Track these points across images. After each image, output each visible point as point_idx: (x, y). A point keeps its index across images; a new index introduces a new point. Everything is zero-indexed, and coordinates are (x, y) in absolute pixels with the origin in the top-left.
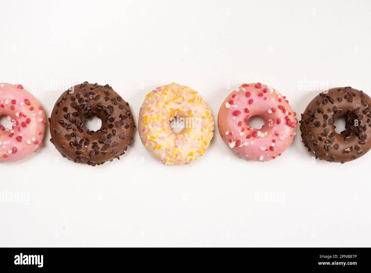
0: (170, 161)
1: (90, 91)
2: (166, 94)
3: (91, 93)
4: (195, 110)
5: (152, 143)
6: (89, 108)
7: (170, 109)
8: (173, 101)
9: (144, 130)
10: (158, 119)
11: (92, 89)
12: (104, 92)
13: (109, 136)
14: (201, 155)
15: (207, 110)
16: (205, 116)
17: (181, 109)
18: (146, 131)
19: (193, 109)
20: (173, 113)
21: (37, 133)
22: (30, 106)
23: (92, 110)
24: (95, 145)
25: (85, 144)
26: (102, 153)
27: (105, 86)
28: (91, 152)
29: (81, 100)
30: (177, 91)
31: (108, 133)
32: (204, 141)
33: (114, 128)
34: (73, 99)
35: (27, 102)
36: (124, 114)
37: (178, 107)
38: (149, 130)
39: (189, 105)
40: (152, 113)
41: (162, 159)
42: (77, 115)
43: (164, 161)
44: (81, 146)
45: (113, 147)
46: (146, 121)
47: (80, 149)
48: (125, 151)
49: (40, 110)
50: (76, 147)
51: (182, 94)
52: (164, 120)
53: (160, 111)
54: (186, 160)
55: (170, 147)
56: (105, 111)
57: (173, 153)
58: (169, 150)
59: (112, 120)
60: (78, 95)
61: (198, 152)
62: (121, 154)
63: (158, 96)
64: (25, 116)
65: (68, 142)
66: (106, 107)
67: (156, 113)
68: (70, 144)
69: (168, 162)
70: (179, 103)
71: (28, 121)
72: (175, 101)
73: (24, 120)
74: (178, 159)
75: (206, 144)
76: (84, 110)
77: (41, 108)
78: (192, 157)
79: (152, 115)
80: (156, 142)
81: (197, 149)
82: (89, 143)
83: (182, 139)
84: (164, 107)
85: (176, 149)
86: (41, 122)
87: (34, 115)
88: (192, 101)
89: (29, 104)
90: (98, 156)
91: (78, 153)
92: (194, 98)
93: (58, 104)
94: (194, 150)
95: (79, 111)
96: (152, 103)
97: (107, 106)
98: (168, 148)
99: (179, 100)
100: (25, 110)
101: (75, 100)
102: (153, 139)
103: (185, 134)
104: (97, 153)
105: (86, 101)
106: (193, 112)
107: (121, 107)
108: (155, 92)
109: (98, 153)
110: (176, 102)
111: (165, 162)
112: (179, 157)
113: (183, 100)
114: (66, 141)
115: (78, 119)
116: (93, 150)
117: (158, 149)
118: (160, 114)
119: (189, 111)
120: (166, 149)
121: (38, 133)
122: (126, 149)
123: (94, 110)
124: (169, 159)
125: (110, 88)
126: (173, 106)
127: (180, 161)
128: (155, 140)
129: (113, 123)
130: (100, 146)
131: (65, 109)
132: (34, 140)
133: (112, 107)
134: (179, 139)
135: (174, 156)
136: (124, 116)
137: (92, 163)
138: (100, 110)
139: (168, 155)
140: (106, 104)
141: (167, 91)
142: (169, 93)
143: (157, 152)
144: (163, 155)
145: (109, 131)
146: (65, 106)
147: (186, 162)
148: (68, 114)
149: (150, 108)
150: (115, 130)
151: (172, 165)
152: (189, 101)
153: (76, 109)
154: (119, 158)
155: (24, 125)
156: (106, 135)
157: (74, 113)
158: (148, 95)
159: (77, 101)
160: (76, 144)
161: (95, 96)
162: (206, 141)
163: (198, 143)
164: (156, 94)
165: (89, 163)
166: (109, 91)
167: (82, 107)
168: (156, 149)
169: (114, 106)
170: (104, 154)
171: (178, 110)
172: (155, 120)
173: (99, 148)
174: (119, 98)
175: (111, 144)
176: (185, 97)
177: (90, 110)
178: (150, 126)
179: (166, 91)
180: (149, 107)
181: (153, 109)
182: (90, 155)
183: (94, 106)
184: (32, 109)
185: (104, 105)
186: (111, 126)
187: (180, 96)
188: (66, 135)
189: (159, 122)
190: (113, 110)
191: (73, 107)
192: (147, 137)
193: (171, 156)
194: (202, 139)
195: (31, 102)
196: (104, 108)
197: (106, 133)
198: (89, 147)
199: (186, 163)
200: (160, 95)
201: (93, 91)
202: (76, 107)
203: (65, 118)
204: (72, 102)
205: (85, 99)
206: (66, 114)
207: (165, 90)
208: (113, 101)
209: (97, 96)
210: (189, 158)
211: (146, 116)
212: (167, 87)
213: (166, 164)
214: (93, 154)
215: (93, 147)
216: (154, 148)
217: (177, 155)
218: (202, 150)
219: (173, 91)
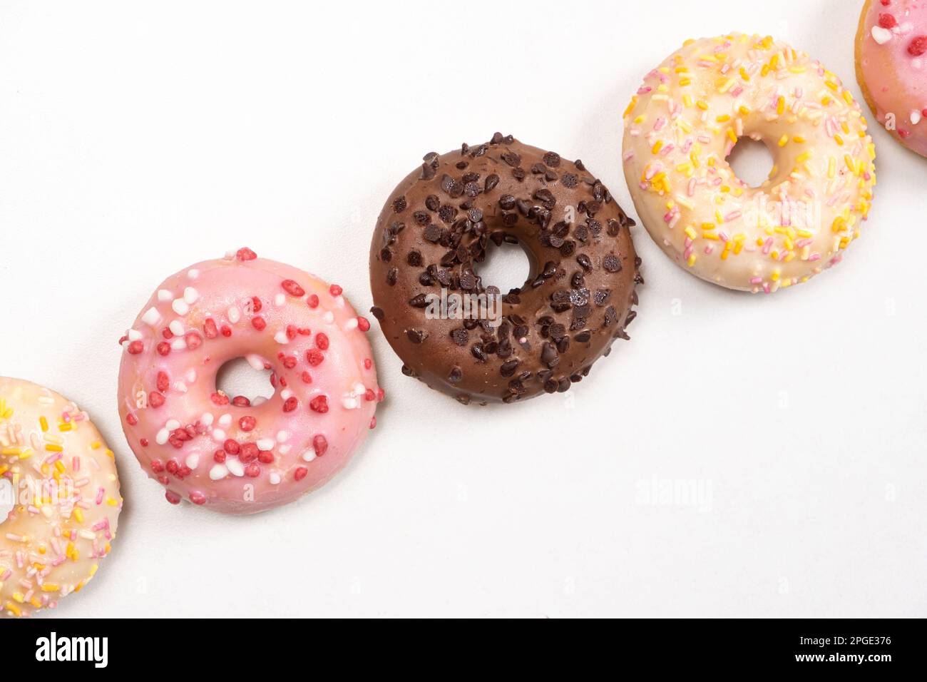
0: (784, 276)
1: (461, 173)
2: (685, 82)
3: (466, 180)
4: (792, 92)
5: (711, 245)
6: (479, 225)
7: (719, 121)
8: (717, 92)
9: (668, 218)
10: (695, 165)
11: (461, 166)
12: (503, 158)
13: (575, 282)
14: (864, 219)
15: (825, 78)
16: (830, 95)
17: (749, 108)
18: (677, 216)
19: (784, 91)
20: (730, 129)
21: (359, 368)
22: (305, 297)
23: (489, 229)
24: (546, 327)
25: (518, 335)
26: (578, 339)
27: (493, 142)
28: (544, 349)
29: (446, 212)
30: (714, 59)
31: (569, 273)
32: (857, 172)
33: (579, 251)
34: (423, 220)
35: (291, 288)
36: (587, 198)
37: (739, 103)
38: (683, 209)
39: (769, 82)
40: (670, 158)
41: (760, 280)
42: (457, 262)
43: (766, 285)
44: (508, 347)
45: (599, 307)
46: (663, 187)
47: (509, 355)
48: (634, 308)
49: (335, 295)
50: (495, 355)
51: (734, 61)
52: (715, 160)
53: (692, 138)
54: (831, 249)
55: (767, 233)
56: (532, 214)
57: (785, 246)
58: (769, 243)
59: (565, 227)
60: (431, 203)
61: (854, 210)
62: (628, 322)
63: (666, 97)
64: (305, 333)
65: (465, 351)
66: (528, 201)
67: (684, 150)
68: (475, 354)
69: (779, 282)
70: (737, 93)
71: (322, 342)
72: (723, 90)
73: (308, 344)
74: (805, 257)
75: (866, 177)
76: (465, 237)
77: (335, 291)
78: (843, 234)
79: (672, 163)
80: (721, 238)
81: (847, 206)
82: (527, 329)
83: (790, 193)
84: (699, 123)
85: (789, 229)
86: (355, 329)
87: (329, 316)
88: (771, 68)
89: (300, 293)
90: (569, 351)
91: (507, 371)
92: (774, 59)
93: (383, 256)
94: (842, 211)
95: (455, 248)
96: (657, 126)
97: (529, 197)
98: (764, 239)
99: (734, 81)
100: (299, 314)
101: (428, 219)
102: (706, 233)
103: (794, 175)
104: (561, 345)
105: (464, 207)
106: (789, 101)
107: (570, 181)
108: (646, 91)
109: (566, 343)
110: (728, 92)
111: (771, 282)
112: (807, 248)
113: (745, 77)
114: (459, 349)
115: (460, 271)
116: (548, 341)
117: (735, 253)
118: (697, 147)
119: (778, 102)
120: (759, 243)
121: (362, 364)
122: (635, 301)
123: (496, 226)
124: (778, 270)
125: (509, 140)
126: (724, 107)
127: (815, 259)
128: (716, 232)
129: (570, 237)
130: (564, 319)
131: (415, 259)
132: (361, 390)
133: (546, 192)
134: (783, 195)
135: (792, 254)
136: (591, 203)
137: (560, 382)
138: (514, 217)
139: (773, 258)
140: (522, 191)
141: (684, 70)
142: (692, 74)
143: (736, 264)
144: (759, 267)
145: (569, 266)
146: (407, 251)
147: (830, 256)
148: (431, 268)
149: (658, 144)
150: (584, 256)
151: (792, 284)
152: (763, 73)
153: (444, 245)
154: (626, 337)
155: (314, 359)
156: (565, 282)
157: (445, 258)
158: (631, 111)
159: (435, 218)
160: (492, 347)
161: (481, 181)
162: (864, 168)
163: (844, 186)
164: (656, 97)
165: (551, 386)
166: (513, 149)
167: (458, 230)
168: (730, 256)
169: (551, 186)
170: (584, 338)
171: (742, 113)
172: (691, 172)
173: (562, 328)
174: (552, 158)
175: (592, 302)
176: (745, 65)
177: (484, 230)
178: (681, 198)
179: (682, 75)
180: (652, 142)
181: (666, 143)
182: (544, 360)
183: (491, 212)
184: (314, 303)
185: (517, 196)
186: (567, 250)
187: (731, 69)
188: (451, 334)
189: (704, 172)
190: (553, 200)
191: (435, 243)
192: (687, 235)
193: (783, 259)
194: (851, 169)
195: (302, 282)
196: (525, 206)
197: (563, 273)
198: (533, 338)
199: (833, 261)
200: (670, 94)
201: (467, 170)
202: (443, 240)
203: (426, 283)
204: (423, 228)
205: (457, 202)
206: (422, 270)
207: (677, 72)
208: (539, 172)
209: (487, 181)
210: (838, 239)
211: (656, 174)
212: (676, 62)
213: (774, 289)
214: (553, 352)
215: (544, 334)
216: (722, 257)
217: (799, 248)
218: (863, 201)
219: (702, 64)
